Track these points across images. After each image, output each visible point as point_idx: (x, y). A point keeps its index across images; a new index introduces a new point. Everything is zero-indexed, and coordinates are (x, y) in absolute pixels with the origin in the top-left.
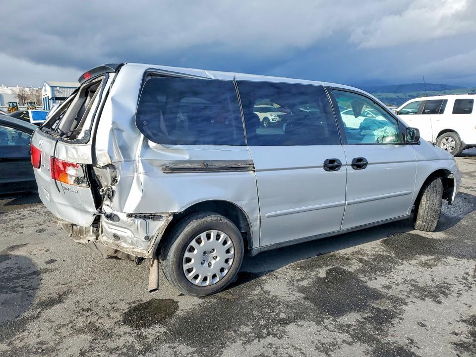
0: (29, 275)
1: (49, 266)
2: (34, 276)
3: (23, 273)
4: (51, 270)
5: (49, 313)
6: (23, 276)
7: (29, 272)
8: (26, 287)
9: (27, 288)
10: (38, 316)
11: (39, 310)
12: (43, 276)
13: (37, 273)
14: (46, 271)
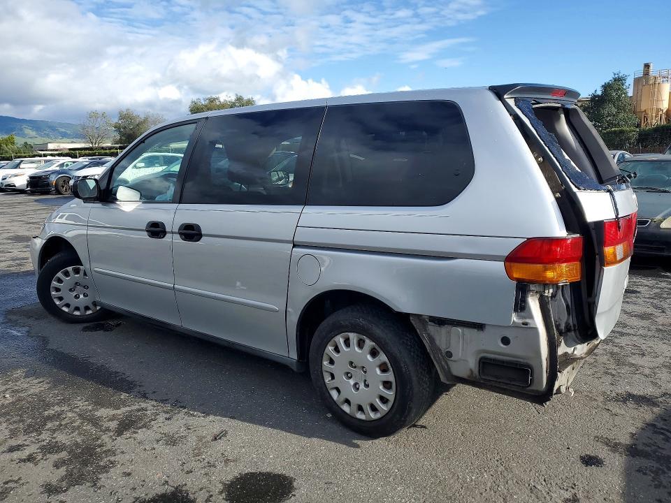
0: (646, 455)
1: (602, 452)
2: (640, 447)
3: (656, 465)
4: (607, 442)
5: (650, 391)
6: (659, 459)
7: (645, 463)
8: (662, 436)
9: (662, 434)
10: (665, 394)
11: (660, 399)
12: (625, 439)
13: (632, 451)
14: (614, 447)
